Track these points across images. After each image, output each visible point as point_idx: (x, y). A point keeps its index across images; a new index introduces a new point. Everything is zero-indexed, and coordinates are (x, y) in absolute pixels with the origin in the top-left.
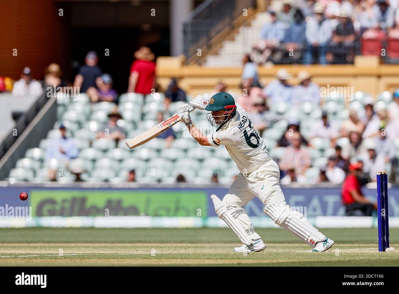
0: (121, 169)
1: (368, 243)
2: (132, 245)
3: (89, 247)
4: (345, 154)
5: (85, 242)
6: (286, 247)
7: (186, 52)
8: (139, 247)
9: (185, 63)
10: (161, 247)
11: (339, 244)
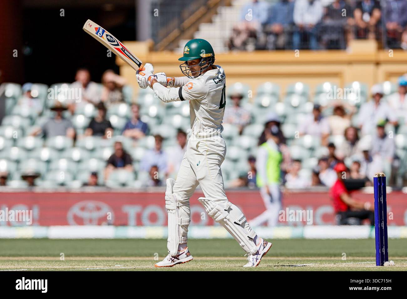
0: (79, 171)
1: (364, 256)
2: (91, 259)
3: (42, 261)
4: (339, 153)
5: (37, 256)
6: (269, 261)
7: (154, 36)
8: (99, 261)
9: (152, 49)
10: (124, 261)
11: (331, 257)
